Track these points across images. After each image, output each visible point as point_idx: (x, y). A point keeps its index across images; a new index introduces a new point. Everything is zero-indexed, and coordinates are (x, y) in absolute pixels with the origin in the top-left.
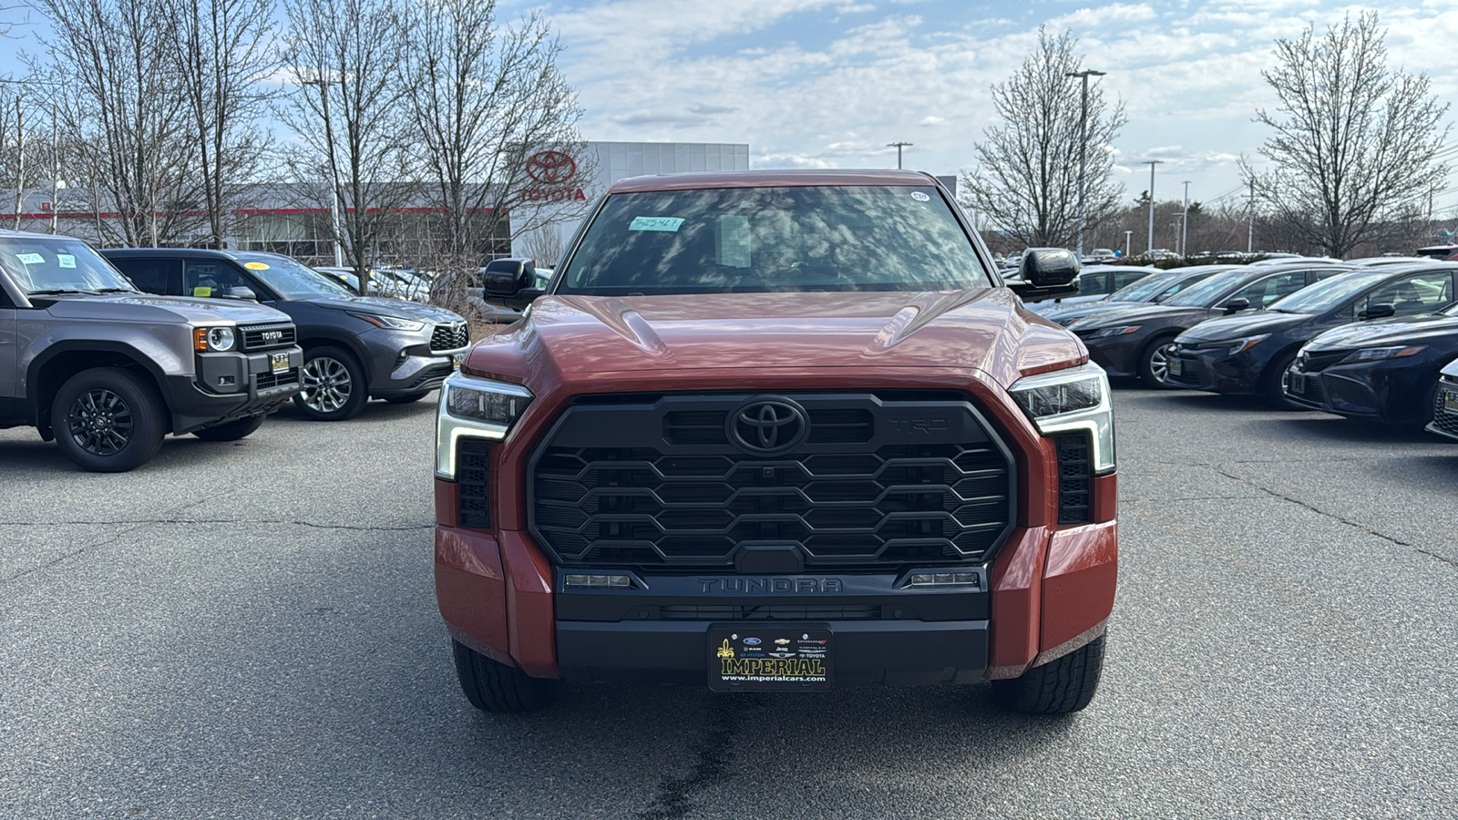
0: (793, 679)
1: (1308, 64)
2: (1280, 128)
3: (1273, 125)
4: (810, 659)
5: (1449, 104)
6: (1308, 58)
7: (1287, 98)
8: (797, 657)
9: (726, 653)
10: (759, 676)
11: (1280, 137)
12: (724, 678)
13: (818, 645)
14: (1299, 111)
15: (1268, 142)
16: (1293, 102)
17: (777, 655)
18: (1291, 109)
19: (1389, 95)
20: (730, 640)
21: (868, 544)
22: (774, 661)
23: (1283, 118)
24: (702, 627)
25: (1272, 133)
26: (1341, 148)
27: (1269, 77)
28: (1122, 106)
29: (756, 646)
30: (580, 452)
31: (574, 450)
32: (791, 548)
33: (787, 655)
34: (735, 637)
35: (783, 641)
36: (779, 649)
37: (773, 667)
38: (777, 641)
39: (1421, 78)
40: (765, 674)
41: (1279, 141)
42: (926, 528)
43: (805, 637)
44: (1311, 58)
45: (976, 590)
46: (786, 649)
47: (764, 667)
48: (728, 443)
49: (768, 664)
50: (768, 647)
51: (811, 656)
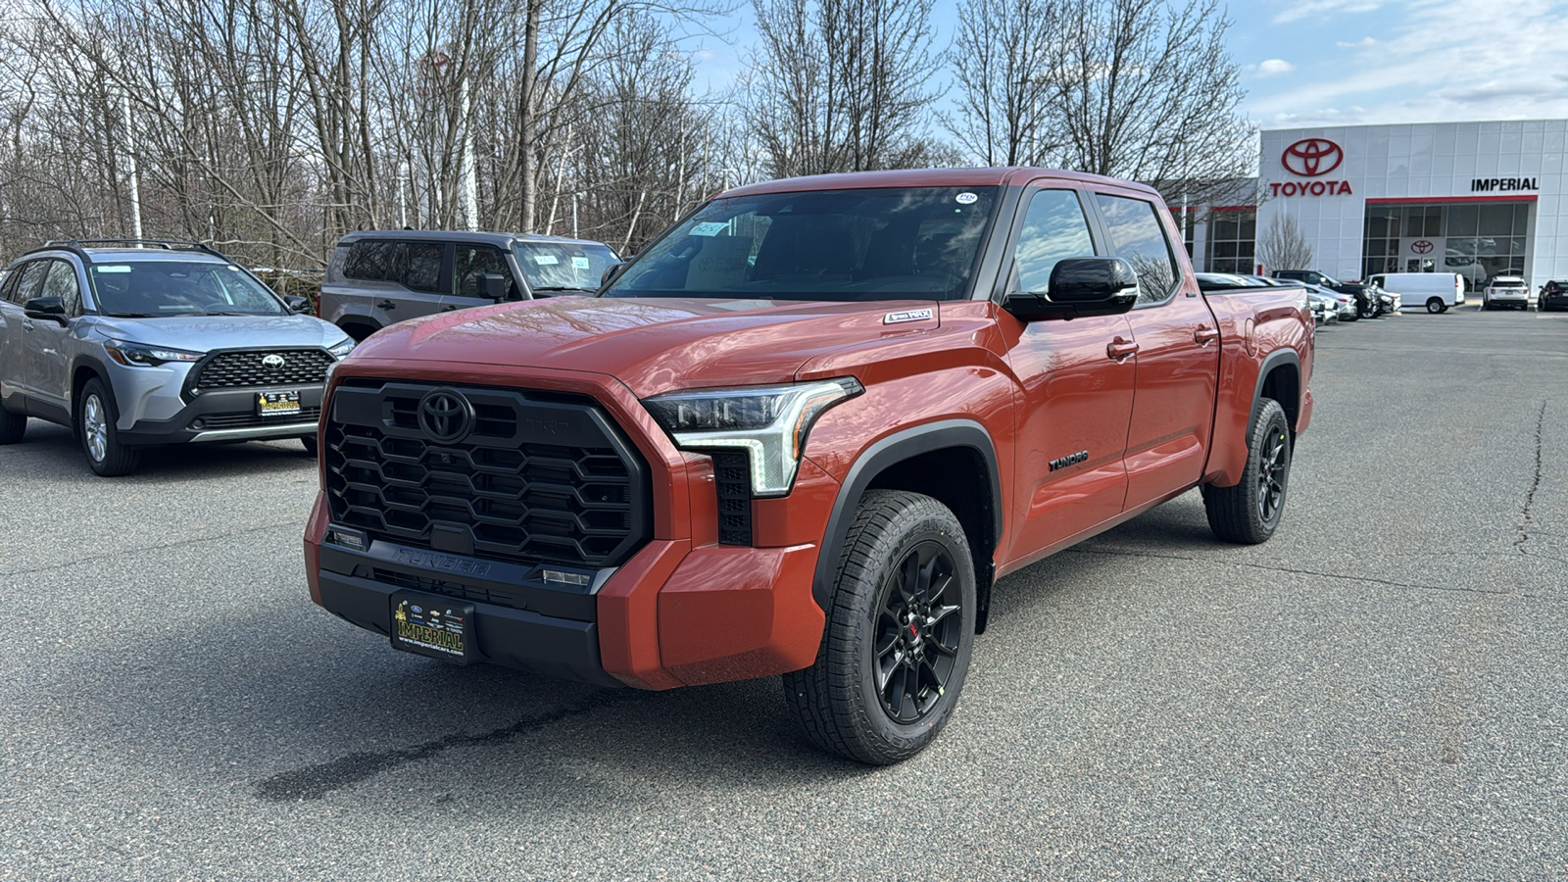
0: (442, 649)
4: (453, 633)
8: (445, 629)
10: (420, 641)
12: (401, 639)
13: (457, 621)
17: (432, 625)
20: (403, 604)
21: (517, 536)
22: (430, 630)
29: (418, 614)
30: (343, 428)
31: (340, 425)
33: (439, 626)
34: (405, 603)
35: (435, 613)
36: (433, 620)
37: (429, 635)
38: (432, 612)
40: (425, 640)
43: (449, 611)
46: (437, 621)
47: (424, 634)
49: (427, 632)
50: (427, 616)
51: (453, 630)
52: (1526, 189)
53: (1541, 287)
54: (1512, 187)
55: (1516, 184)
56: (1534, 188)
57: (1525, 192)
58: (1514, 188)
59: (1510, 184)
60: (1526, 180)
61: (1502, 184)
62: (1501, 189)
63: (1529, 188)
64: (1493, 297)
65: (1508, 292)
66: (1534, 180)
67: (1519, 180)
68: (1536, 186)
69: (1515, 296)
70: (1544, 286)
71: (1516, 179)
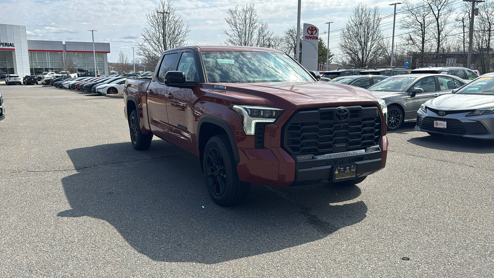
0: (349, 177)
1: (237, 17)
2: (231, 36)
3: (229, 35)
5: (273, 32)
6: (237, 15)
7: (232, 27)
8: (350, 171)
9: (337, 172)
10: (343, 177)
11: (231, 39)
12: (336, 179)
13: (354, 168)
14: (236, 31)
15: (227, 40)
16: (234, 29)
17: (347, 171)
18: (233, 31)
19: (258, 28)
20: (338, 169)
21: (359, 143)
22: (346, 173)
23: (231, 33)
24: (330, 167)
25: (228, 37)
26: (247, 43)
27: (227, 20)
28: (188, 26)
29: (343, 170)
30: (300, 124)
31: (298, 124)
32: (345, 145)
33: (349, 171)
35: (348, 168)
37: (346, 174)
39: (266, 24)
40: (344, 176)
41: (230, 40)
42: (366, 138)
43: (352, 166)
44: (238, 16)
45: (379, 151)
46: (348, 170)
47: (344, 175)
48: (334, 119)
49: (345, 174)
50: (345, 169)
51: (353, 171)
52: (11, 46)
53: (23, 77)
54: (6, 46)
55: (7, 45)
56: (13, 46)
57: (11, 47)
58: (7, 46)
59: (5, 45)
60: (10, 44)
61: (3, 45)
62: (3, 46)
63: (12, 46)
64: (10, 81)
65: (15, 79)
66: (13, 44)
67: (8, 43)
68: (14, 46)
69: (17, 80)
70: (24, 77)
71: (7, 43)
